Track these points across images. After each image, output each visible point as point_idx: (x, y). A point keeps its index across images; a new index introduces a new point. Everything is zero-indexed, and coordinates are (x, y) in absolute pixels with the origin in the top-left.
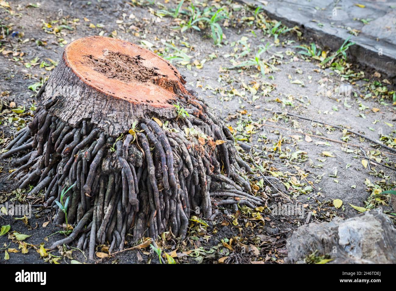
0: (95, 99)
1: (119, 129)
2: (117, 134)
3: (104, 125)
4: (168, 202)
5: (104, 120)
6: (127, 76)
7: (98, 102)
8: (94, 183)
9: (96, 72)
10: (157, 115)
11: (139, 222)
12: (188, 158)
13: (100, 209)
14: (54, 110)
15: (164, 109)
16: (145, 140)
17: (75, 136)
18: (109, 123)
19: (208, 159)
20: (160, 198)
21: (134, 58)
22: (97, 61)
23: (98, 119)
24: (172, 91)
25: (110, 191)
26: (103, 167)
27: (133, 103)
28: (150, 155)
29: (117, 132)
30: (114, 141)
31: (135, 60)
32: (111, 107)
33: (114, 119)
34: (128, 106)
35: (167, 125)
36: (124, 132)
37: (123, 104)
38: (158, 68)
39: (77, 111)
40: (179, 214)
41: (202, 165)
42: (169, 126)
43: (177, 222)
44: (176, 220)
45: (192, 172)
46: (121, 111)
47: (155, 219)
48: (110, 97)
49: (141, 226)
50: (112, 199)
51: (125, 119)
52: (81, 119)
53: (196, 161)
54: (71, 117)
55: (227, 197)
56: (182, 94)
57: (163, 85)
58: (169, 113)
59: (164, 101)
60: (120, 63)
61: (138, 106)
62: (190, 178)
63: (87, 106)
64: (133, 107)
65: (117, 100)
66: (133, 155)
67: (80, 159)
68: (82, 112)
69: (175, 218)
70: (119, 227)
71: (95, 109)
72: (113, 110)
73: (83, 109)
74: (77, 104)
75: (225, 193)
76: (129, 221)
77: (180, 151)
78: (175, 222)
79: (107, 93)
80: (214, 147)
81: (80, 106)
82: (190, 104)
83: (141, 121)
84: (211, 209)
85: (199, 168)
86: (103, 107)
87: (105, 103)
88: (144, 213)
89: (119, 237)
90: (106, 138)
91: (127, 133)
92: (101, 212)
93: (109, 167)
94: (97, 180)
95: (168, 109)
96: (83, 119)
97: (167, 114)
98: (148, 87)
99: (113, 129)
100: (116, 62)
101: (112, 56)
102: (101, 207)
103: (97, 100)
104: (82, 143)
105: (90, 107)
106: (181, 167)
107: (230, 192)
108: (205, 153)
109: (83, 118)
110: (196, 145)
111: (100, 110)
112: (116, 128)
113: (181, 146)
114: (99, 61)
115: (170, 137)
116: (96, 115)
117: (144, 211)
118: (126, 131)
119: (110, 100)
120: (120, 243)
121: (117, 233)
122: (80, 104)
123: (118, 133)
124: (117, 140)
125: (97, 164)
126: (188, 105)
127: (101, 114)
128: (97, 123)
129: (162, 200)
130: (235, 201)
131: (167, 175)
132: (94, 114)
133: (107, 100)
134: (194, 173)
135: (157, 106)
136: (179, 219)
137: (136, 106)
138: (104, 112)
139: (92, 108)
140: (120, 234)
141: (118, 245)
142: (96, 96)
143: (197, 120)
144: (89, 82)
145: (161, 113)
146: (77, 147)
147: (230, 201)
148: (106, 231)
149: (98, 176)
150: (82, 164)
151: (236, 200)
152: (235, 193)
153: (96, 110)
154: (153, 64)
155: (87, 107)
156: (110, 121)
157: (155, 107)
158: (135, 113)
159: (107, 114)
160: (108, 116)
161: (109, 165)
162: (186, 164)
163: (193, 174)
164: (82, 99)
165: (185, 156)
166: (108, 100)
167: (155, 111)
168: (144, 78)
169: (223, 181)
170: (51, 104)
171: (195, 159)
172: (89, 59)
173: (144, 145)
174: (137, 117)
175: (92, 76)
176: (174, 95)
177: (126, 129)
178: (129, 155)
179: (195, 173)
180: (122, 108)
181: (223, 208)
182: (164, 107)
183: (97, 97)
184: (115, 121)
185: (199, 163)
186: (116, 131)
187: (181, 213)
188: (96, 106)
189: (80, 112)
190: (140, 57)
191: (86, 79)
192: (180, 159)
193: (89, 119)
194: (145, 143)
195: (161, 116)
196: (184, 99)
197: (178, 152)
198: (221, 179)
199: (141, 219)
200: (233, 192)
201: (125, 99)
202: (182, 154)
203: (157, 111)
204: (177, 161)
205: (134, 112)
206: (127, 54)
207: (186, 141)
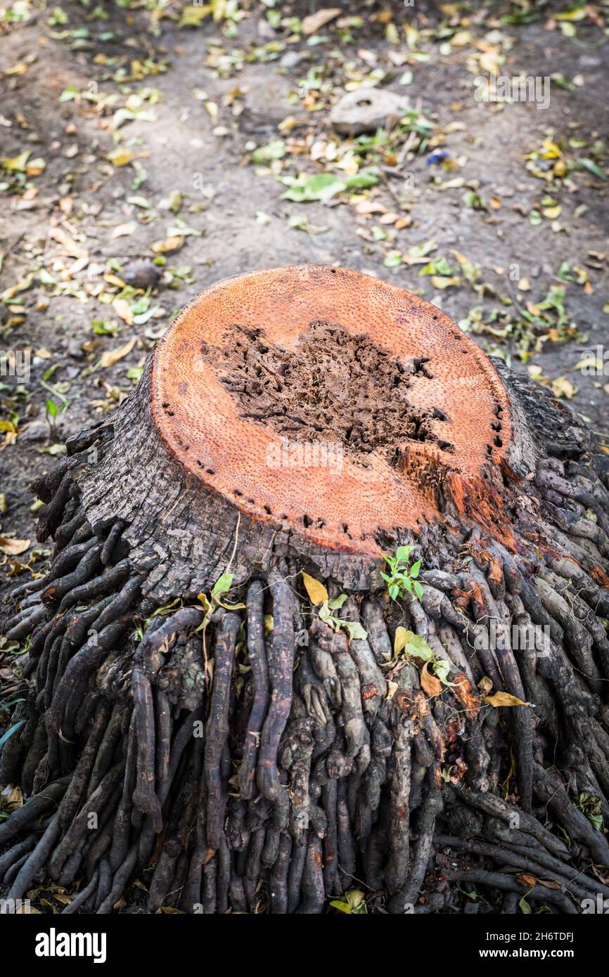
0: (159, 471)
1: (178, 580)
2: (161, 593)
3: (143, 557)
4: (261, 834)
5: (157, 541)
6: (322, 419)
7: (163, 483)
8: (82, 709)
9: (219, 391)
10: (314, 570)
11: (162, 862)
12: (356, 726)
13: (76, 787)
14: (77, 464)
15: (346, 557)
16: (224, 640)
17: (85, 559)
18: (164, 555)
19: (430, 745)
20: (230, 814)
21: (399, 366)
22: (264, 351)
23: (144, 533)
24: (433, 502)
25: (108, 748)
26: (99, 677)
27: (248, 517)
28: (223, 688)
29: (169, 588)
30: (149, 613)
31: (396, 372)
32: (187, 508)
33: (183, 548)
34: (231, 521)
35: (337, 605)
36: (187, 595)
37: (221, 511)
38: (451, 414)
39: (115, 491)
40: (297, 875)
41: (405, 754)
42: (345, 612)
43: (288, 894)
44: (283, 891)
45: (363, 768)
46: (210, 528)
47: (210, 869)
48: (193, 481)
49: (165, 873)
50: (113, 770)
51: (211, 557)
52: (112, 515)
53: (386, 739)
54: (98, 502)
55: (496, 865)
56: (456, 518)
57: (413, 475)
58: (356, 574)
59: (371, 527)
60: (335, 372)
61: (260, 530)
62: (356, 785)
63: (137, 485)
64: (246, 527)
65: (208, 493)
66: (175, 674)
67: (62, 630)
68: (122, 498)
69: (282, 883)
70: (115, 855)
71: (149, 501)
72: (188, 520)
73: (127, 490)
74: (123, 470)
75: (494, 851)
76: (141, 847)
77: (336, 699)
78: (278, 893)
79: (188, 464)
80: (472, 710)
81: (124, 478)
82: (470, 555)
83: (258, 576)
84: (414, 889)
85: (391, 763)
86: (166, 503)
87: (177, 492)
88: (179, 842)
89: (104, 882)
90: (137, 595)
91: (193, 601)
92: (76, 797)
93: (110, 681)
94: (88, 703)
95: (359, 559)
96: (116, 519)
97: (348, 574)
98: (355, 472)
99: (161, 576)
100: (323, 367)
101: (330, 345)
102: (81, 783)
103: (162, 476)
104: (87, 586)
105: (142, 492)
106: (325, 745)
107: (517, 853)
108: (425, 723)
109: (116, 517)
110: (400, 692)
111: (158, 510)
112: (170, 574)
113: (347, 685)
114: (269, 354)
115: (320, 647)
116: (144, 520)
117: (179, 836)
118: (192, 594)
119: (192, 488)
120: (102, 901)
121: (105, 868)
122: (128, 472)
123: (168, 593)
124: (158, 611)
125: (82, 661)
126: (463, 557)
127: (157, 521)
128: (134, 542)
129: (238, 823)
130: (514, 885)
131: (252, 762)
132: (141, 513)
133: (183, 487)
134: (368, 772)
135: (325, 543)
136: (295, 889)
137: (253, 527)
138: (167, 518)
139: (144, 494)
140: (113, 875)
141: (97, 903)
142: (162, 465)
143: (457, 614)
144: (165, 417)
145: (327, 563)
146: (72, 593)
147: (502, 879)
148: (84, 852)
149: (94, 696)
150: (59, 647)
151: (520, 884)
152: (534, 861)
153: (150, 505)
154: (441, 398)
155: (137, 488)
156: (168, 550)
157: (317, 545)
158: (249, 548)
159: (168, 526)
160: (170, 532)
161: (113, 678)
162: (344, 742)
163: (364, 776)
164: (137, 460)
165: (344, 716)
166: (185, 487)
167: (313, 557)
168: (372, 438)
169: (492, 816)
170: (80, 445)
171: (385, 731)
172: (245, 340)
173: (217, 653)
174: (248, 560)
175: (196, 400)
176: (432, 512)
177: (193, 589)
178: (164, 669)
179: (370, 774)
180: (216, 523)
181: (473, 895)
182: (349, 551)
183: (164, 469)
184: (184, 554)
185: (394, 748)
186: (166, 585)
187: (306, 871)
188: (155, 494)
189: (119, 495)
190: (426, 366)
191: (165, 406)
192: (328, 722)
193: (126, 525)
194: (221, 650)
195: (326, 575)
196: (454, 536)
197: (328, 698)
198: (484, 808)
199: (171, 857)
200: (524, 855)
201: (231, 497)
202: (338, 709)
203: (316, 559)
204: (313, 726)
205: (242, 543)
206: (387, 344)
207: (371, 672)
